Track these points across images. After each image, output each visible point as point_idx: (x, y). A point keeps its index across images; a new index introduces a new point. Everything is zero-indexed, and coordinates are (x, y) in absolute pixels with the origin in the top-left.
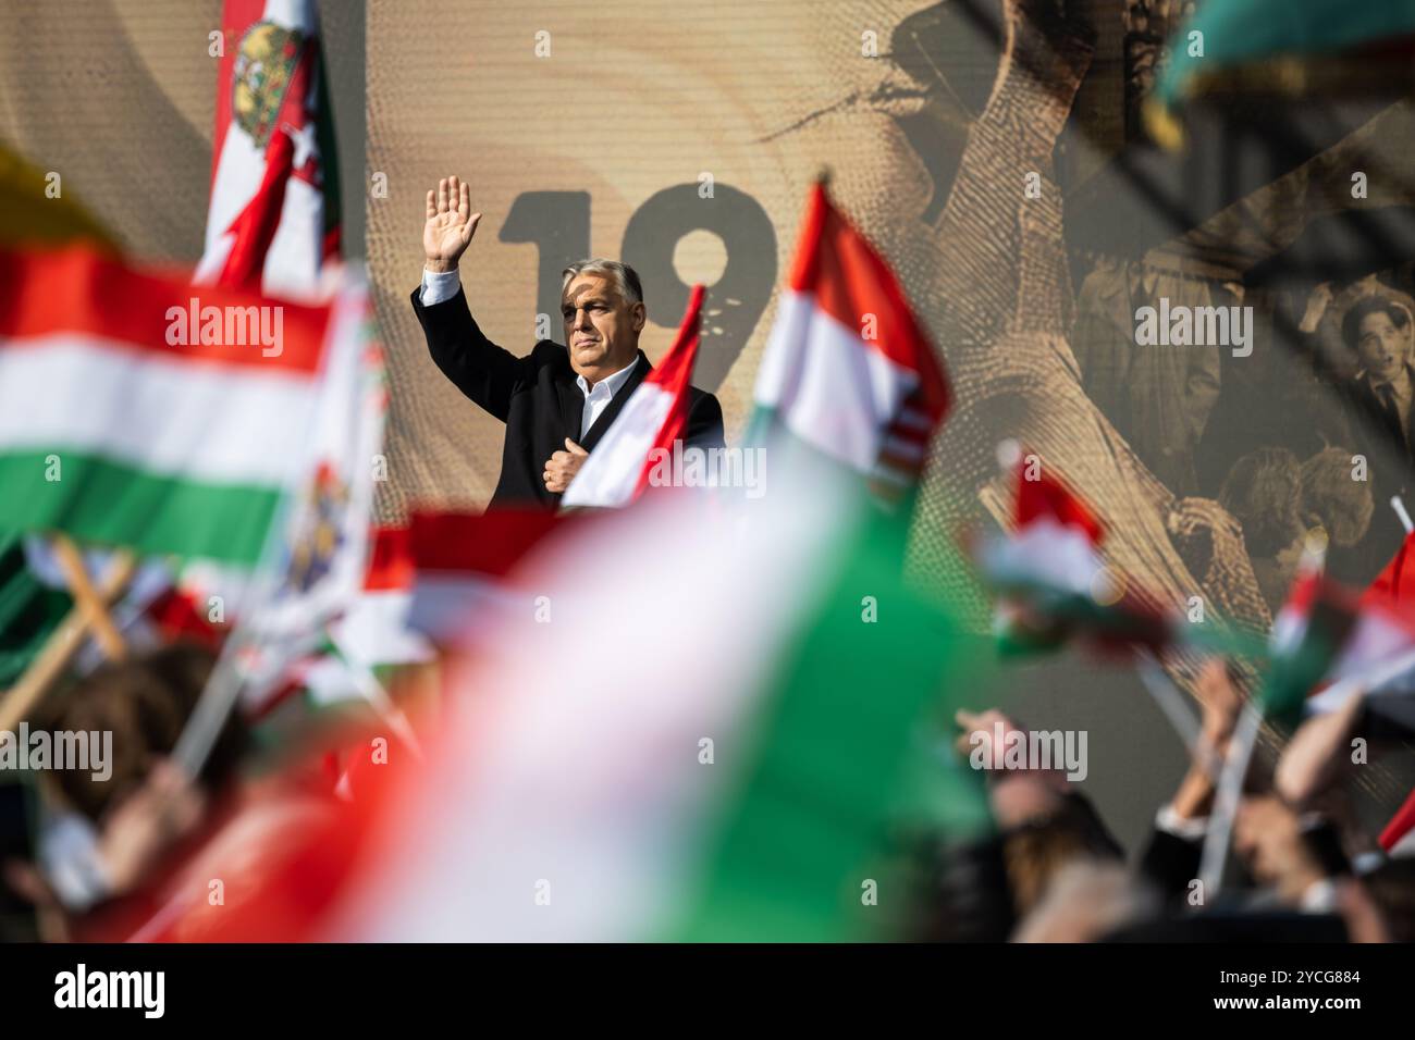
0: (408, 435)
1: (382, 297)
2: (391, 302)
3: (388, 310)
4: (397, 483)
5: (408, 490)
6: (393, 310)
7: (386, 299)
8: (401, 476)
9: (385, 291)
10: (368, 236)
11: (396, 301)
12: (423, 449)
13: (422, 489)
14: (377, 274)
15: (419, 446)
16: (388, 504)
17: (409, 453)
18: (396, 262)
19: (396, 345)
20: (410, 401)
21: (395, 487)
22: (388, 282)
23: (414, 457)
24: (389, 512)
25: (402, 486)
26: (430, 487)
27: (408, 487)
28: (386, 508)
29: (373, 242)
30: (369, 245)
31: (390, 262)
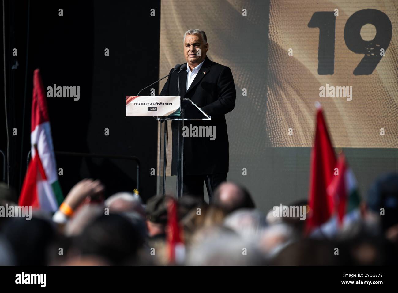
0: (280, 85)
1: (273, 44)
2: (276, 45)
3: (275, 48)
4: (276, 99)
5: (279, 102)
6: (276, 47)
7: (274, 44)
8: (277, 97)
9: (274, 42)
10: (269, 25)
11: (277, 45)
12: (284, 90)
13: (283, 101)
14: (272, 36)
15: (283, 89)
16: (273, 106)
17: (280, 90)
18: (277, 33)
19: (277, 58)
20: (280, 75)
21: (275, 101)
22: (275, 39)
23: (282, 92)
24: (273, 108)
25: (277, 100)
26: (286, 101)
27: (279, 101)
28: (273, 107)
29: (271, 27)
30: (270, 28)
31: (276, 33)
